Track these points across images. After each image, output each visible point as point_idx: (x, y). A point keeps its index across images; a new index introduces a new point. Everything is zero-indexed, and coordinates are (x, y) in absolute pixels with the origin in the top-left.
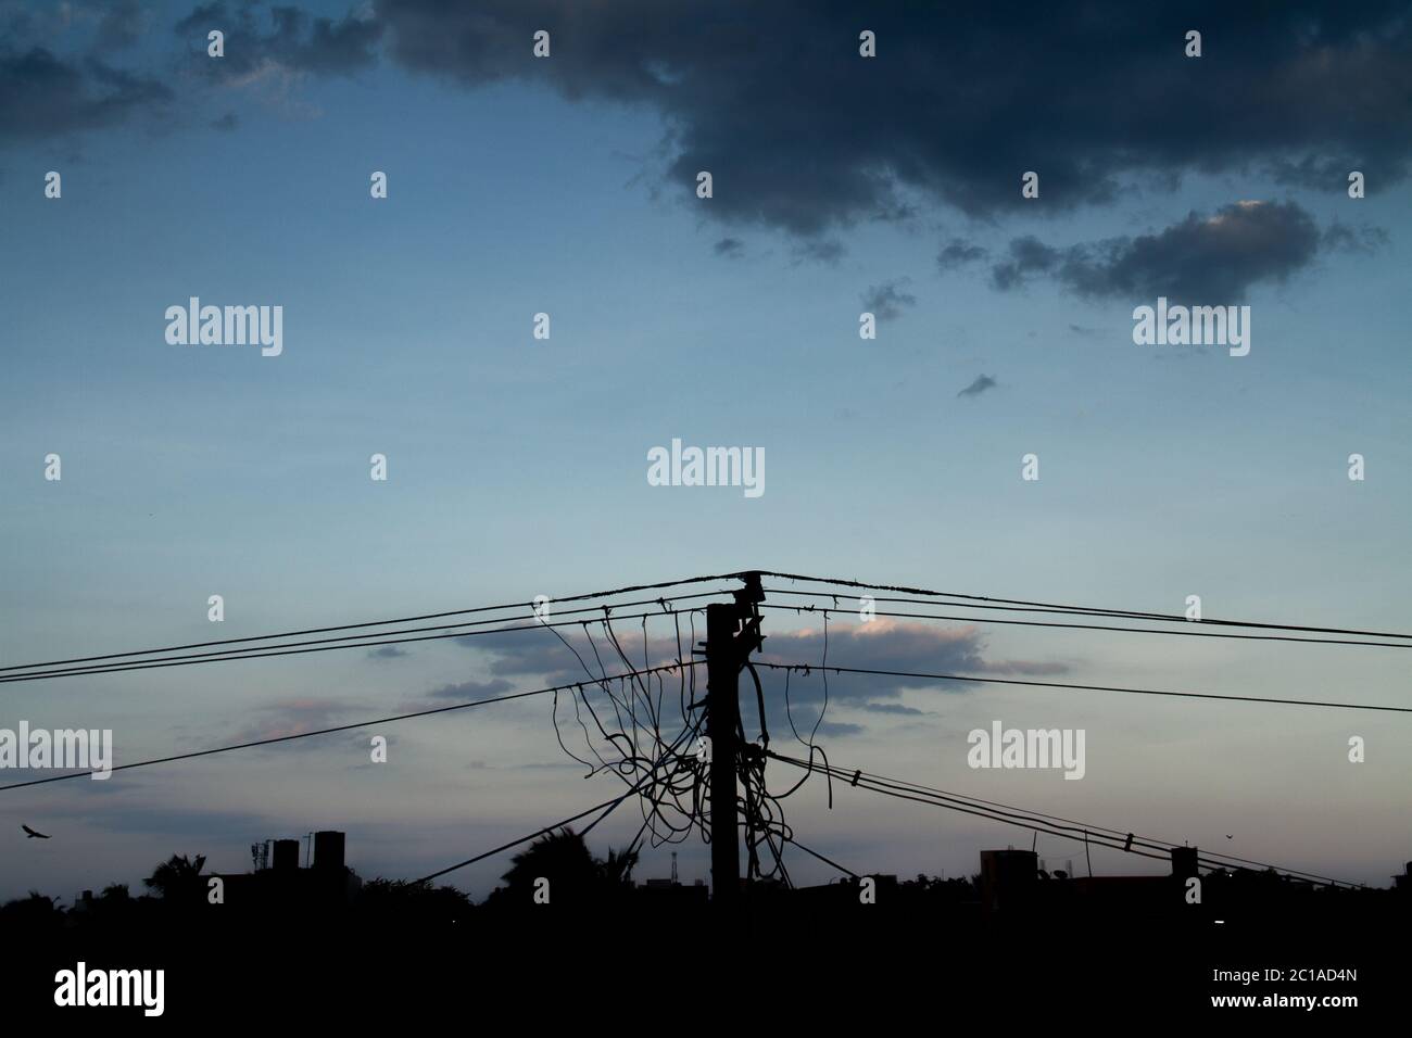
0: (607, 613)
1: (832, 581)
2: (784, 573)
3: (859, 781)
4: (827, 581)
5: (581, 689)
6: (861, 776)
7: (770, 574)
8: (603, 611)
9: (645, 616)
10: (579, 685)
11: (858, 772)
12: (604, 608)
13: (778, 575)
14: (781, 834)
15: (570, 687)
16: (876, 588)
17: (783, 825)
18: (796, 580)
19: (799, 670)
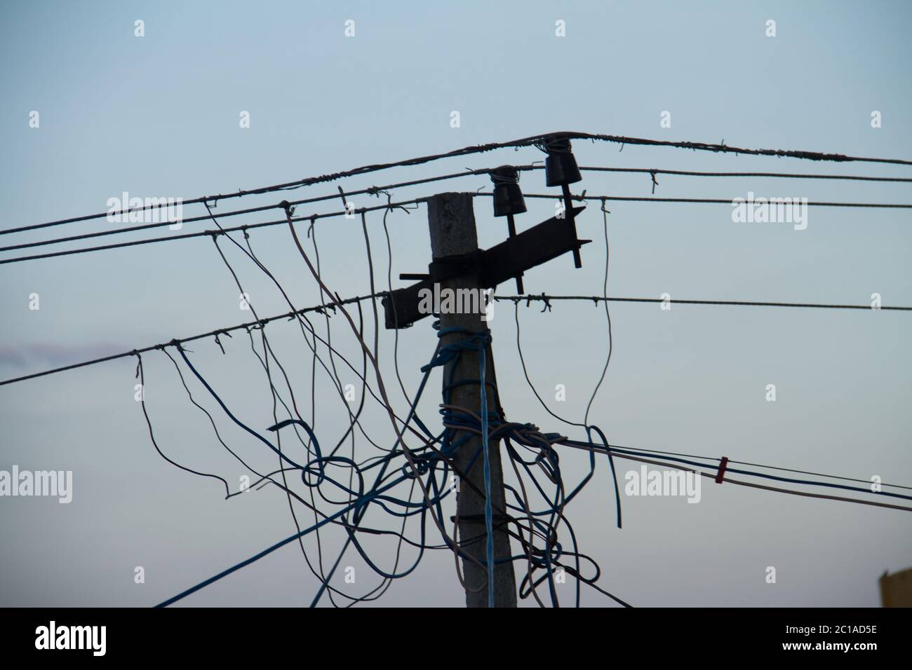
0: (289, 214)
1: (683, 145)
2: (608, 134)
3: (727, 475)
4: (677, 145)
5: (181, 350)
6: (729, 465)
7: (585, 136)
8: (283, 210)
9: (313, 218)
10: (176, 343)
11: (724, 460)
12: (285, 205)
13: (598, 137)
14: (574, 572)
15: (161, 347)
16: (756, 153)
17: (577, 555)
18: (626, 145)
19: (533, 302)
